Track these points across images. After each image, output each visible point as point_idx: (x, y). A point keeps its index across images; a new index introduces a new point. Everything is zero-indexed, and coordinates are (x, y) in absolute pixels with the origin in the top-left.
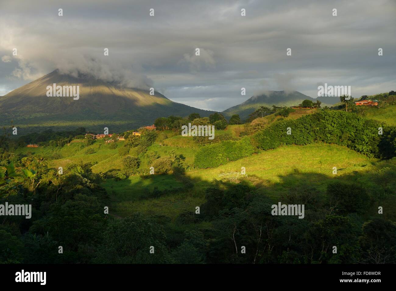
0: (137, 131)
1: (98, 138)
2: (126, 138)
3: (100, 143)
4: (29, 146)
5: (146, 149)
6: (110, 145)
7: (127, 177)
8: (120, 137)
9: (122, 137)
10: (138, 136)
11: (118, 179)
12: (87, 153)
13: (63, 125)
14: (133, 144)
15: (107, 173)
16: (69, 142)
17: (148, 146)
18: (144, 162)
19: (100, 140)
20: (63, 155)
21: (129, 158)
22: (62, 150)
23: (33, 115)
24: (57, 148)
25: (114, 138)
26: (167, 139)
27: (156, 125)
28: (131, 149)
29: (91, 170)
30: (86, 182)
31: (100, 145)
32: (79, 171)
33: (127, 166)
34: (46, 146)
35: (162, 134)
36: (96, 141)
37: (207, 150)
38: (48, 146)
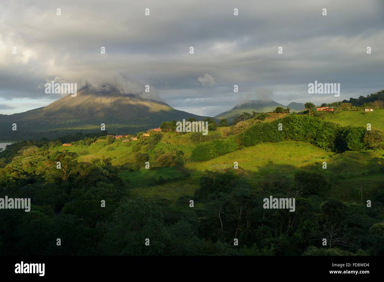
0: (147, 133)
1: (117, 138)
2: (138, 138)
3: (118, 142)
4: (64, 145)
5: (153, 147)
6: (126, 144)
7: (139, 168)
8: (133, 138)
9: (135, 138)
10: (147, 136)
11: (132, 171)
12: (108, 150)
13: (90, 129)
14: (143, 142)
15: (123, 165)
16: (95, 142)
17: (155, 144)
18: (152, 157)
19: (118, 140)
20: (89, 152)
21: (140, 153)
22: (89, 148)
23: (68, 122)
24: (85, 146)
25: (129, 138)
26: (170, 139)
27: (162, 128)
28: (142, 147)
29: (111, 163)
30: (106, 173)
31: (118, 144)
32: (102, 164)
33: (139, 160)
34: (77, 145)
35: (166, 135)
36: (115, 141)
37: (201, 147)
38: (79, 145)
